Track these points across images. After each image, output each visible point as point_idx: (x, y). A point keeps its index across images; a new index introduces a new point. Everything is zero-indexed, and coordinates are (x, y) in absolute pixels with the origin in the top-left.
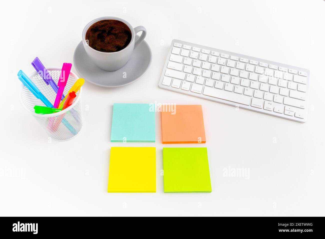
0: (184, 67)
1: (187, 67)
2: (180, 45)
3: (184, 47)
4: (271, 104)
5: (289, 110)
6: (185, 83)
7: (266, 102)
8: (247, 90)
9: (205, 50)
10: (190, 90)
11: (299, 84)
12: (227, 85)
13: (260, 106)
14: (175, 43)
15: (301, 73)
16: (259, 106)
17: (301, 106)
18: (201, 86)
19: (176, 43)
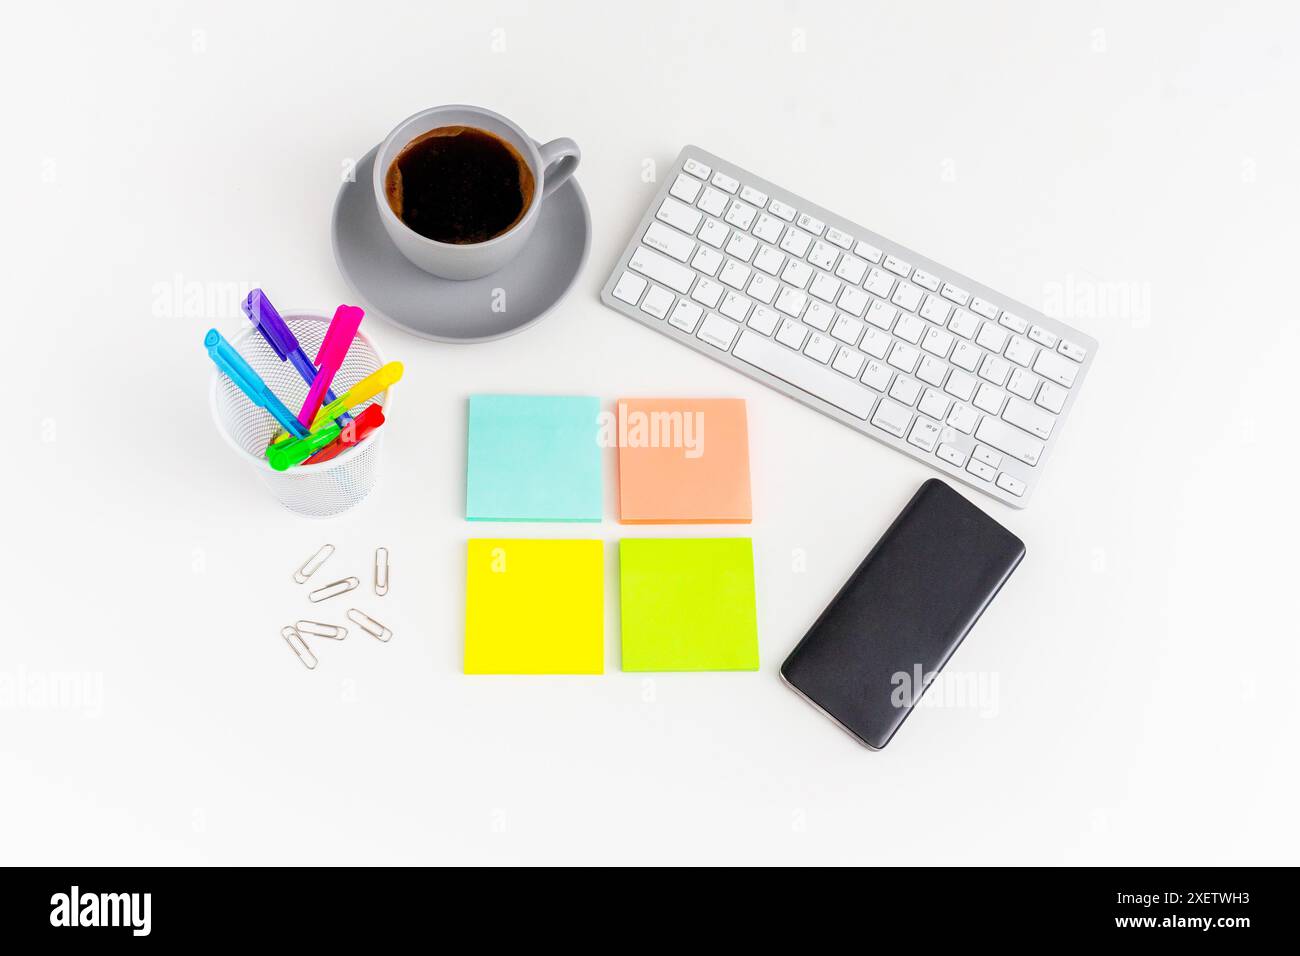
0: (696, 251)
1: (704, 253)
2: (703, 172)
3: (715, 182)
4: (934, 430)
5: (985, 460)
6: (684, 305)
7: (923, 421)
8: (875, 369)
9: (782, 205)
10: (694, 334)
11: (1048, 383)
12: (817, 340)
13: (899, 430)
14: (689, 160)
15: (1065, 348)
16: (894, 427)
17: (1026, 456)
18: (734, 328)
19: (694, 161)
